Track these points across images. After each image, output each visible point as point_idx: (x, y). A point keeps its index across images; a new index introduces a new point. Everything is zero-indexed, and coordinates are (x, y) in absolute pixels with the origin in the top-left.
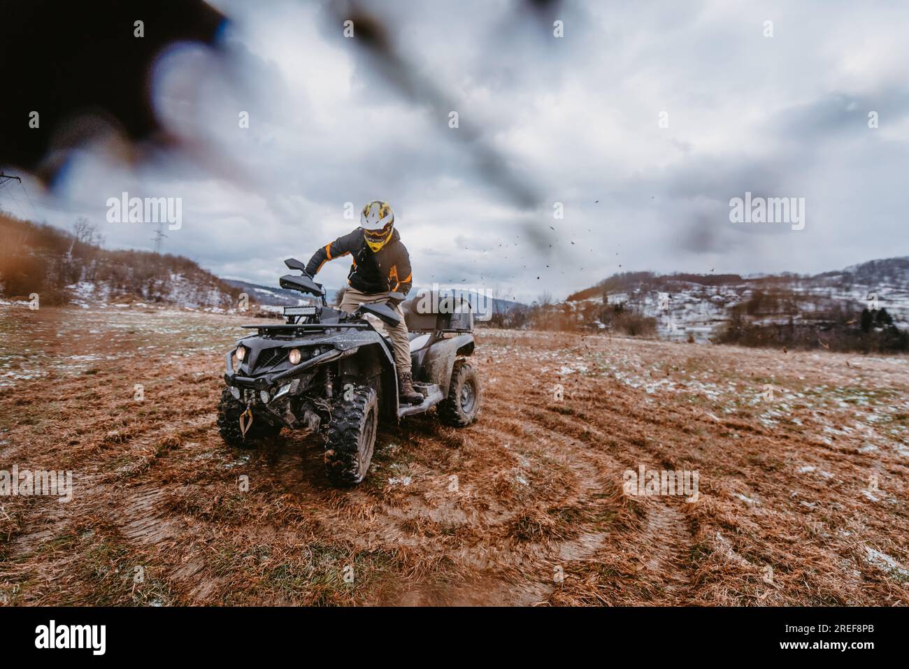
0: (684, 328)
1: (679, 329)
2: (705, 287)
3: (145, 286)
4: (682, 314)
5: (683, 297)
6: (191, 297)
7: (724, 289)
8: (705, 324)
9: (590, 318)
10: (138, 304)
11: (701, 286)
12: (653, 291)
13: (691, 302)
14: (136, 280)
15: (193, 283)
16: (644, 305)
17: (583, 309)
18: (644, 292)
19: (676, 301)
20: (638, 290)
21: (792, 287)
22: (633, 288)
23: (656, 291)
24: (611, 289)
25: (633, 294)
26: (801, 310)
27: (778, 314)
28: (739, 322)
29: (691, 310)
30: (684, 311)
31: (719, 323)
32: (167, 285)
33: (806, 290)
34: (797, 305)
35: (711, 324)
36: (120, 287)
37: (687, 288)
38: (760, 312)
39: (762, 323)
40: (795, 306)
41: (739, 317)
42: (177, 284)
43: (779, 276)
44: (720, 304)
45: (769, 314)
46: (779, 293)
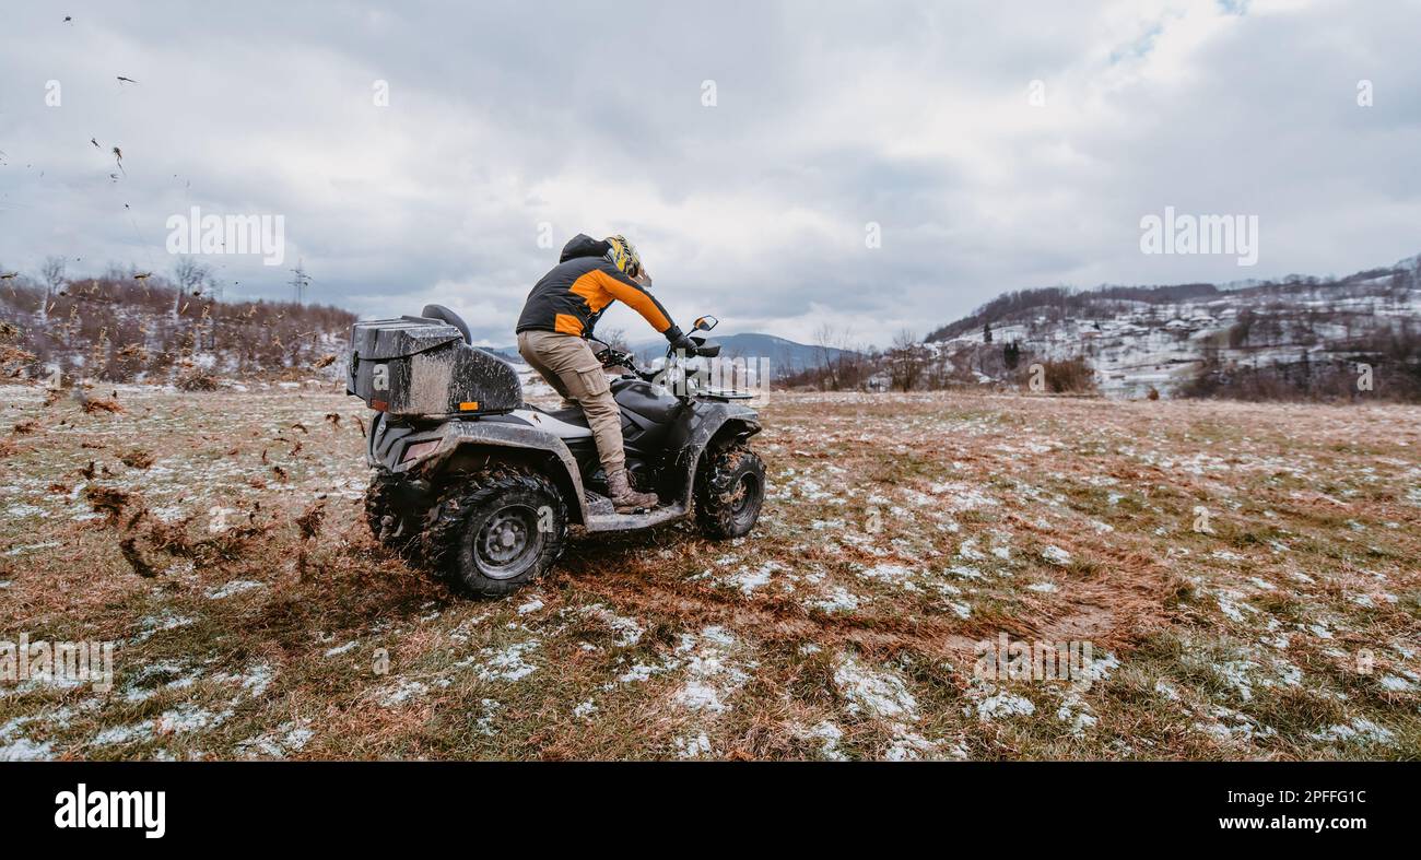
0: (1122, 377)
1: (1113, 378)
2: (1154, 307)
3: (287, 355)
4: (1117, 353)
5: (1119, 327)
7: (1187, 309)
8: (1158, 368)
9: (965, 367)
11: (1149, 305)
12: (1067, 318)
13: (1131, 333)
16: (1054, 342)
17: (952, 353)
18: (1053, 319)
19: (1106, 334)
20: (1042, 318)
21: (1305, 299)
22: (1033, 315)
23: (1073, 318)
24: (995, 320)
25: (1034, 325)
26: (1322, 336)
27: (1281, 345)
28: (1215, 362)
29: (1132, 347)
30: (1121, 349)
31: (1182, 366)
33: (1328, 302)
34: (1315, 329)
35: (1168, 368)
37: (1123, 310)
38: (1251, 344)
39: (1255, 362)
40: (1311, 332)
41: (1217, 354)
43: (1282, 283)
44: (1183, 335)
45: (1267, 346)
46: (1283, 312)
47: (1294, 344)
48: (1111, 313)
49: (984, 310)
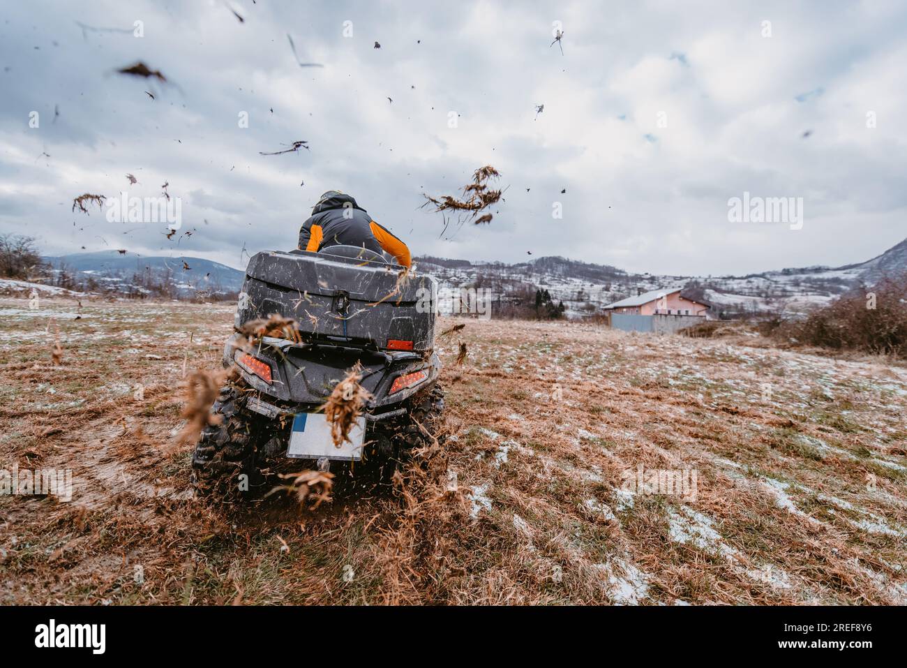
46: (493, 277)
47: (496, 292)
48: (427, 270)
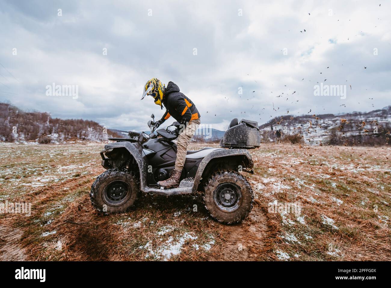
0: (309, 140)
2: (317, 120)
3: (78, 134)
5: (308, 126)
6: (97, 137)
7: (326, 121)
8: (319, 137)
9: (266, 137)
10: (78, 141)
12: (293, 123)
13: (312, 127)
14: (75, 131)
15: (97, 132)
17: (262, 133)
18: (290, 124)
19: (305, 128)
20: (287, 123)
21: (358, 118)
22: (284, 122)
23: (295, 123)
24: (274, 124)
25: (284, 125)
26: (364, 128)
27: (353, 131)
28: (335, 135)
29: (312, 131)
30: (309, 132)
31: (326, 136)
32: (87, 133)
33: (365, 119)
35: (322, 137)
36: (68, 135)
37: (309, 121)
38: (345, 130)
39: (346, 135)
40: (361, 127)
41: (335, 133)
42: (91, 132)
43: (352, 113)
44: (326, 128)
45: (349, 131)
46: (353, 121)
47: (356, 130)
48: (305, 122)
49: (271, 121)
